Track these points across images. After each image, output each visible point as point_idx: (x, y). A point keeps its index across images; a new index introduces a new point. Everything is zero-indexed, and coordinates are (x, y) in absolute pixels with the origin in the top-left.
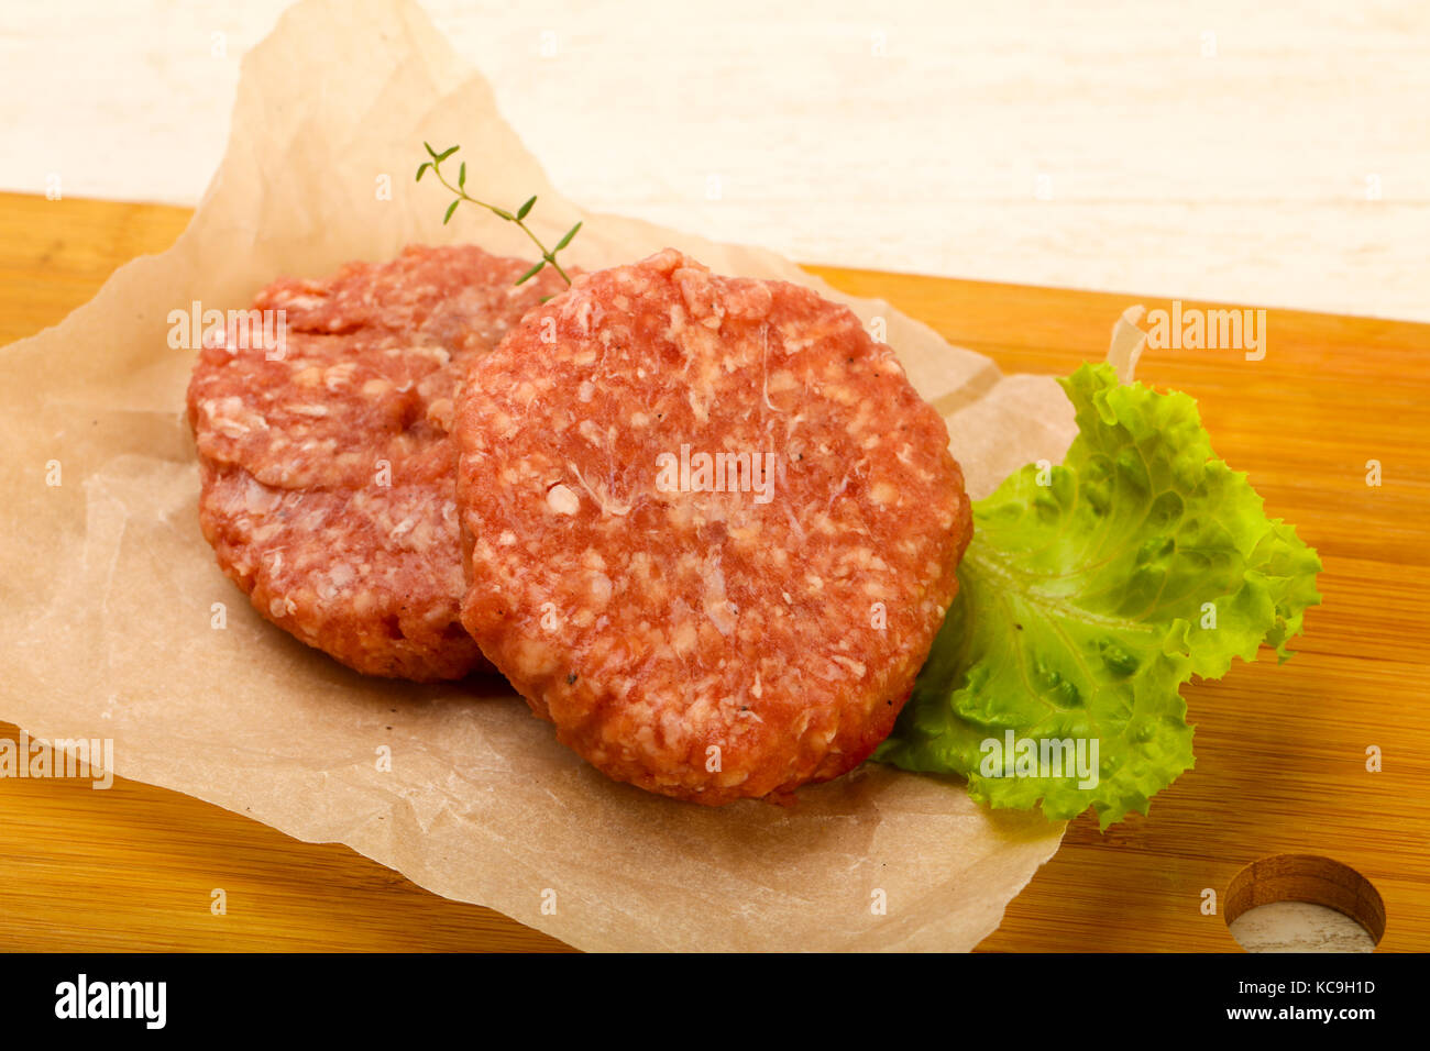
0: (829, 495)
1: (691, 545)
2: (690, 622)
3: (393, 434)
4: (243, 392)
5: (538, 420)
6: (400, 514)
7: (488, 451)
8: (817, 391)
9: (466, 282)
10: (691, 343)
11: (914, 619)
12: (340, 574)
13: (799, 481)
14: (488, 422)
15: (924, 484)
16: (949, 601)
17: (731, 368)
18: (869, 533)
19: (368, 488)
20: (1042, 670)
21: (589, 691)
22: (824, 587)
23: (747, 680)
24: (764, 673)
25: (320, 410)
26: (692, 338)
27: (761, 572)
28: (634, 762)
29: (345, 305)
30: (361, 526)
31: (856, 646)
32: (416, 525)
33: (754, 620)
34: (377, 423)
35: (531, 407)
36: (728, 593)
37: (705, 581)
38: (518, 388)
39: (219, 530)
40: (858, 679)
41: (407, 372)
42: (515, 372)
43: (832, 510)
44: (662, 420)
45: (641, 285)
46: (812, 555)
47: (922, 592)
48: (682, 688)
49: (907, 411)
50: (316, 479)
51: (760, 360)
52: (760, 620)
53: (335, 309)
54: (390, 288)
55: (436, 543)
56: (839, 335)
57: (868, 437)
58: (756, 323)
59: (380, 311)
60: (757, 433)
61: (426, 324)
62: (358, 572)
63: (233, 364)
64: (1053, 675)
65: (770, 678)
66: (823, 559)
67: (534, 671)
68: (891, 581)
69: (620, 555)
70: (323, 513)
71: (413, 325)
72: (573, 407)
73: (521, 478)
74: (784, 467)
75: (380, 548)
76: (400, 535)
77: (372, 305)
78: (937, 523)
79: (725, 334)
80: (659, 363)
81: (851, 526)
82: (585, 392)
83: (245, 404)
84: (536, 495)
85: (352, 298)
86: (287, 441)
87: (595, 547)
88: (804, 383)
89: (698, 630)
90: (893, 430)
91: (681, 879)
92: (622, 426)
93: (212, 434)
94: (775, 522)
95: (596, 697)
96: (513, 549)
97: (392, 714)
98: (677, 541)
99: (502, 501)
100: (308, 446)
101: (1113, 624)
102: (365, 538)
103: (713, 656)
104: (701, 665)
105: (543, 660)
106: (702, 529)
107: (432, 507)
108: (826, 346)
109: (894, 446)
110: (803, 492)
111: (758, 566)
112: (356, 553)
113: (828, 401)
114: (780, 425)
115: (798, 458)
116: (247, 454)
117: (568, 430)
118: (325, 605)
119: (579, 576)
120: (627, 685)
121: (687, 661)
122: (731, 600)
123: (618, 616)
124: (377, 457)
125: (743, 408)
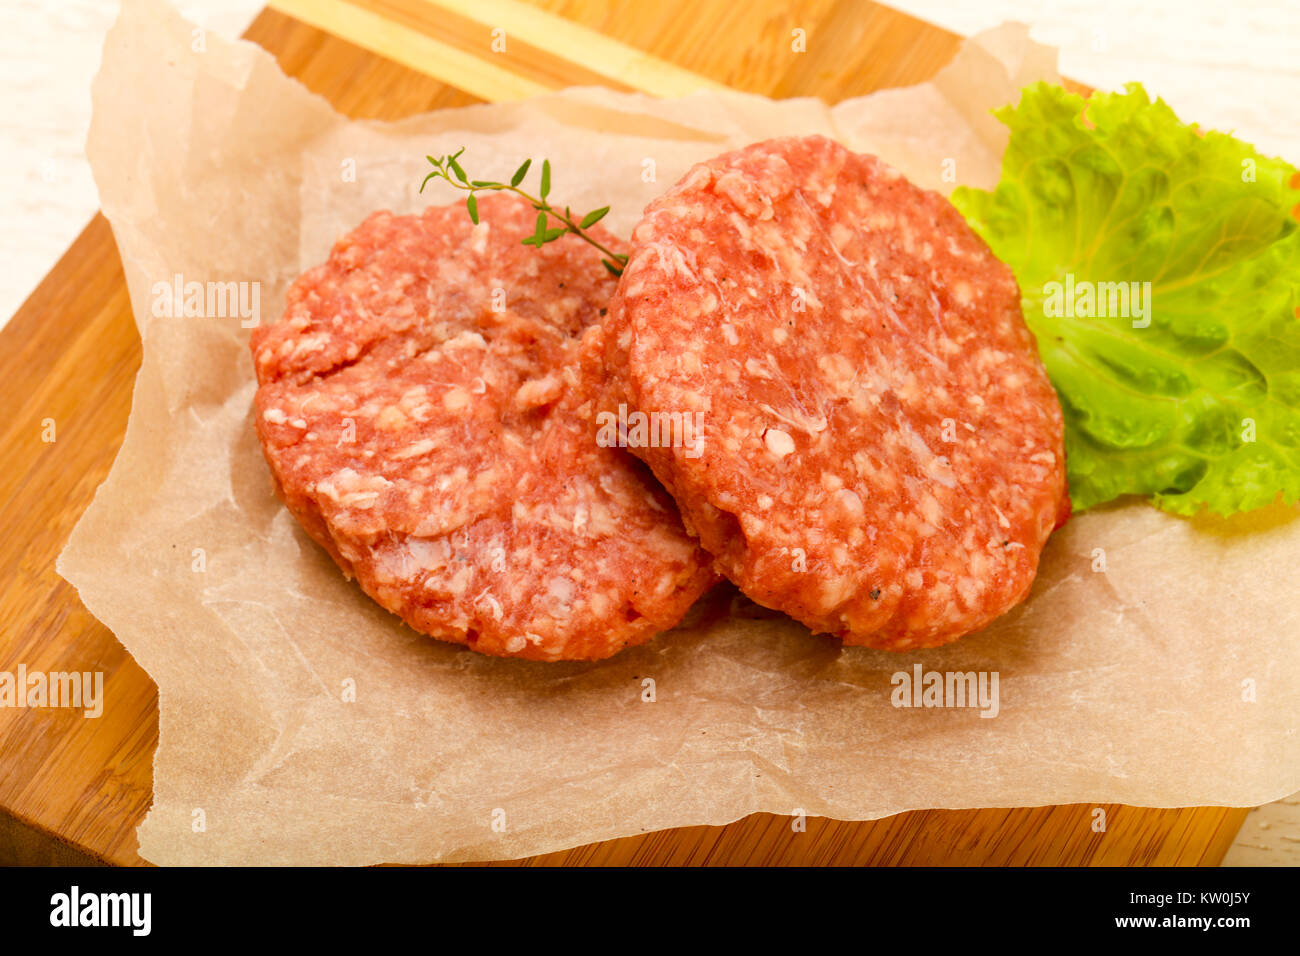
0: (935, 319)
1: (884, 424)
2: (925, 493)
3: (500, 436)
4: (346, 461)
5: (717, 381)
8: (866, 229)
10: (765, 242)
12: (559, 589)
13: (910, 318)
14: (685, 407)
15: (981, 266)
17: (803, 247)
18: (977, 333)
20: (1137, 370)
21: (892, 596)
22: (984, 402)
23: (992, 517)
24: (998, 504)
26: (761, 238)
27: (939, 415)
29: (348, 330)
30: (541, 536)
31: (1036, 439)
32: (589, 511)
33: (963, 461)
35: (704, 373)
36: (932, 450)
37: (911, 449)
38: (683, 362)
40: (1053, 466)
42: (668, 348)
43: (945, 330)
44: (794, 324)
45: (699, 212)
46: (959, 379)
48: (956, 553)
49: (927, 206)
50: (472, 512)
51: (815, 226)
52: (966, 459)
53: (341, 337)
55: (618, 520)
56: (843, 168)
57: (923, 249)
58: (792, 194)
59: (381, 321)
61: (433, 314)
62: (573, 580)
63: (312, 437)
64: (1154, 371)
65: (1005, 505)
66: (967, 376)
67: (837, 603)
68: (1016, 366)
69: (845, 466)
70: (499, 540)
71: (422, 320)
72: (731, 354)
73: (740, 442)
74: (893, 313)
75: (574, 548)
76: (583, 528)
77: (371, 319)
79: (780, 219)
80: (758, 276)
81: (965, 335)
83: (357, 471)
84: (761, 451)
85: (348, 319)
87: (826, 469)
88: (854, 228)
89: (934, 496)
90: (933, 230)
92: (773, 349)
93: (347, 514)
94: (919, 366)
95: (898, 599)
96: (774, 509)
98: (873, 427)
99: (741, 471)
100: (443, 485)
102: (554, 545)
103: (958, 512)
104: (957, 525)
105: (844, 590)
106: (880, 404)
107: (591, 489)
108: (844, 184)
109: (943, 245)
110: (918, 327)
111: (934, 412)
112: (558, 563)
113: (878, 233)
114: (865, 276)
115: (895, 298)
116: (391, 517)
117: (742, 377)
118: (566, 623)
119: (832, 502)
120: (918, 577)
121: (945, 527)
122: (937, 455)
123: (878, 520)
124: (508, 466)
125: (834, 278)
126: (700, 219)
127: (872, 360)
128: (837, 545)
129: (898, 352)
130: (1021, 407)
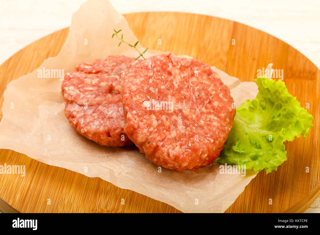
0: (205, 104)
1: (175, 114)
2: (175, 130)
3: (107, 93)
4: (74, 85)
5: (141, 87)
6: (109, 110)
7: (130, 93)
8: (201, 82)
9: (122, 62)
10: (174, 71)
11: (224, 130)
12: (97, 123)
13: (198, 101)
14: (129, 87)
15: (225, 101)
16: (231, 127)
17: (182, 77)
18: (214, 112)
19: (102, 105)
20: (252, 142)
21: (153, 145)
22: (204, 123)
23: (188, 143)
24: (191, 141)
25: (91, 89)
26: (174, 70)
27: (190, 120)
28: (163, 161)
29: (96, 67)
30: (101, 113)
31: (211, 135)
32: (113, 112)
33: (189, 130)
34: (104, 91)
35: (139, 84)
36: (183, 124)
37: (178, 121)
38: (136, 80)
39: (69, 115)
40: (212, 142)
41: (110, 81)
42: (135, 77)
43: (205, 107)
44: (168, 87)
46: (201, 116)
47: (225, 125)
48: (173, 144)
49: (221, 86)
50: (91, 103)
51: (189, 75)
52: (190, 130)
53: (94, 68)
54: (105, 64)
55: (118, 116)
56: (206, 70)
57: (213, 91)
58: (188, 67)
59: (104, 68)
60: (189, 90)
61: (114, 71)
62: (100, 122)
63: (72, 80)
64: (255, 143)
65: (193, 142)
66: (204, 117)
67: (141, 141)
68: (218, 122)
69: (159, 116)
70: (92, 110)
71: (111, 71)
72: (148, 84)
73: (137, 99)
74: (195, 97)
75: (105, 117)
76: (110, 115)
77: (102, 67)
78: (228, 110)
79: (181, 69)
80: (167, 75)
81: (210, 110)
82: (151, 81)
83: (75, 88)
84: (141, 103)
85: (97, 66)
86: (84, 95)
87: (154, 114)
88: (199, 80)
89: (176, 132)
90: (218, 90)
91: (173, 186)
92: (159, 88)
93: (67, 94)
94: (193, 109)
95: (154, 146)
96: (136, 114)
97: (108, 154)
98: (172, 113)
99: (133, 104)
100: (89, 96)
101: (267, 133)
102: (102, 115)
103: (180, 138)
104: (177, 139)
105: (142, 138)
106: (177, 110)
107: (116, 109)
108: (203, 72)
109: (219, 93)
110: (199, 103)
111: (189, 118)
112: (100, 119)
113: (204, 84)
114: (194, 89)
115: (198, 96)
116: (75, 98)
117: (147, 89)
118: (93, 130)
119: (150, 120)
120: (161, 144)
121: (174, 138)
122: (184, 125)
123: (159, 129)
124: (104, 98)
125: (185, 85)
126: (161, 60)
127: (182, 102)
128: (146, 128)
129: (189, 104)
130: (213, 129)
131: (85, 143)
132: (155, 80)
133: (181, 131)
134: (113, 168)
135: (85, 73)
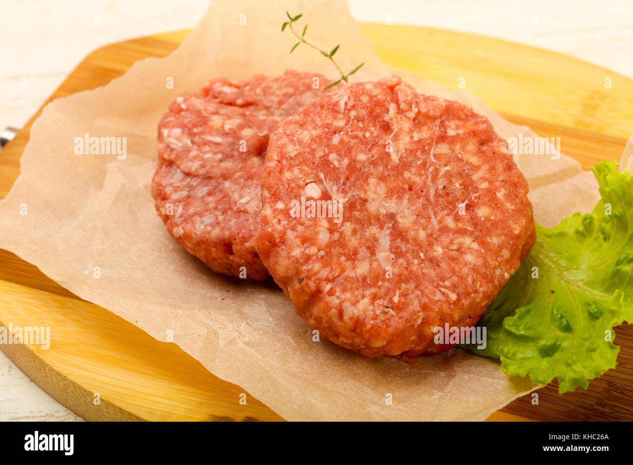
0: (456, 208)
1: (376, 222)
2: (367, 260)
3: (251, 155)
4: (183, 127)
5: (309, 150)
6: (245, 194)
7: (279, 161)
8: (460, 156)
10: (398, 122)
11: (489, 276)
12: (208, 219)
13: (441, 199)
15: (508, 210)
16: (513, 271)
17: (416, 138)
18: (473, 230)
19: (232, 180)
20: (555, 313)
21: (309, 287)
22: (443, 253)
23: (392, 293)
24: (401, 291)
25: (218, 139)
27: (410, 241)
28: (329, 327)
29: (246, 93)
30: (224, 197)
31: (454, 285)
32: (251, 200)
33: (402, 264)
35: (306, 143)
36: (391, 249)
37: (380, 241)
38: (301, 133)
39: (158, 192)
40: (452, 302)
41: (266, 127)
42: (302, 125)
43: (455, 216)
44: (374, 158)
45: (376, 92)
46: (440, 236)
47: (497, 264)
48: (356, 293)
49: (507, 173)
50: (208, 172)
51: (432, 137)
52: (405, 264)
53: (241, 94)
54: (271, 88)
55: (258, 210)
56: (478, 130)
57: (483, 183)
58: (434, 118)
59: (263, 98)
60: (423, 172)
61: (284, 106)
62: (217, 219)
63: (183, 113)
64: (559, 316)
65: (404, 294)
66: (445, 239)
67: (284, 274)
68: (480, 255)
70: (208, 189)
71: (277, 106)
72: (327, 146)
73: (293, 177)
74: (434, 191)
75: (230, 209)
76: (242, 204)
77: (259, 95)
78: (511, 230)
79: (416, 122)
80: (378, 131)
81: (464, 225)
82: (336, 139)
83: (183, 132)
84: (299, 186)
85: (251, 90)
86: (198, 152)
88: (454, 151)
89: (371, 265)
90: (497, 181)
91: (345, 390)
92: (351, 159)
93: (164, 145)
94: (423, 217)
95: (312, 290)
96: (282, 211)
97: (227, 292)
98: (369, 219)
99: (281, 186)
100: (207, 156)
101: (601, 296)
102: (225, 203)
103: (376, 279)
104: (369, 282)
105: (288, 269)
106: (383, 215)
108: (470, 135)
109: (496, 189)
110: (441, 205)
111: (410, 238)
112: (219, 210)
113: (465, 162)
114: (437, 170)
115: (443, 187)
116: (178, 156)
117: (323, 156)
118: (198, 233)
119: (314, 229)
120: (328, 287)
121: (362, 279)
122: (391, 252)
123: (330, 252)
124: (240, 165)
125: (418, 159)
126: (374, 94)
127: (400, 198)
128: (299, 246)
129: (417, 205)
130: (461, 269)
131: (183, 261)
132: (346, 138)
133: (381, 264)
134: (220, 328)
135: (221, 103)
